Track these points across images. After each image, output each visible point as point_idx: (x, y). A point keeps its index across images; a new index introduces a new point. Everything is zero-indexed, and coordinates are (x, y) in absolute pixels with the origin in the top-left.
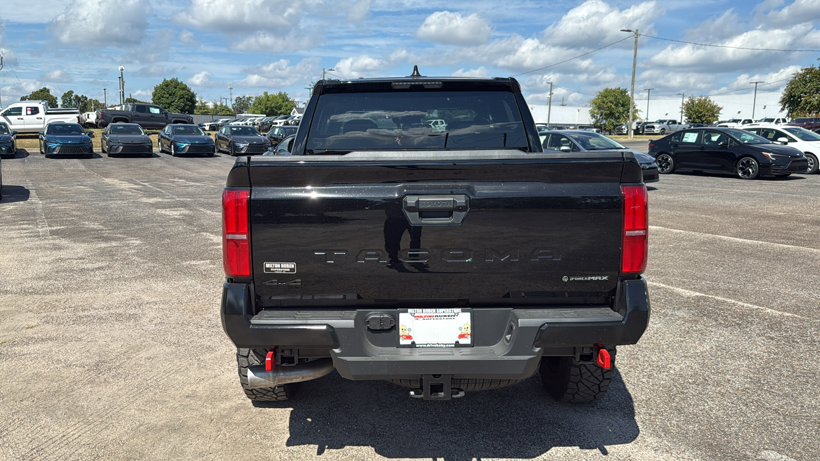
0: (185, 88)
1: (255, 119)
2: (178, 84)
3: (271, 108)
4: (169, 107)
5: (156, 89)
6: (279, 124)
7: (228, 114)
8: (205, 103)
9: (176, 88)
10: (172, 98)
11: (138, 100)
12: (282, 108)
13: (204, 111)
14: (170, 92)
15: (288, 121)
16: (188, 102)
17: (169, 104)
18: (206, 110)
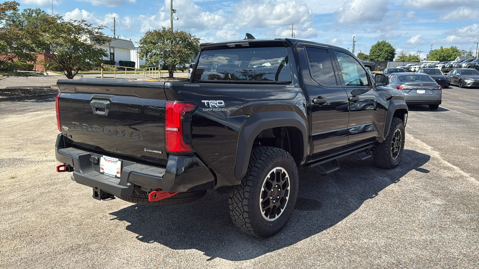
0: (389, 46)
1: (427, 64)
2: (386, 43)
3: (444, 56)
4: (378, 58)
5: (372, 47)
6: (439, 67)
7: (417, 61)
8: (405, 54)
9: (384, 46)
10: (381, 52)
11: (364, 54)
12: (452, 57)
13: (403, 59)
14: (380, 49)
15: (445, 65)
16: (390, 55)
17: (378, 56)
18: (404, 59)
